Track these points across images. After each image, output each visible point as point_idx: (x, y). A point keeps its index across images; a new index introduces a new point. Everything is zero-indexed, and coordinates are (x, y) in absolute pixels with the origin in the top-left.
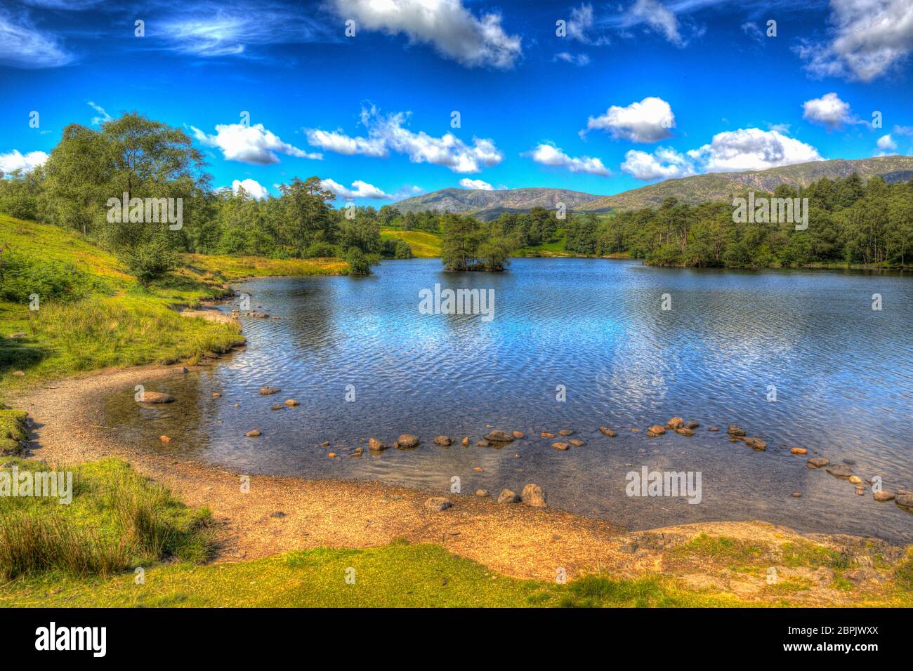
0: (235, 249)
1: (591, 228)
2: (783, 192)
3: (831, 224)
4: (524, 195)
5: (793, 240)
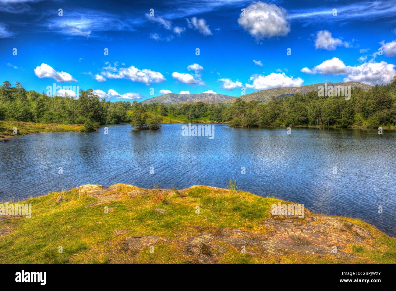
0: (48, 120)
1: (220, 111)
3: (305, 109)
4: (202, 96)
5: (290, 116)
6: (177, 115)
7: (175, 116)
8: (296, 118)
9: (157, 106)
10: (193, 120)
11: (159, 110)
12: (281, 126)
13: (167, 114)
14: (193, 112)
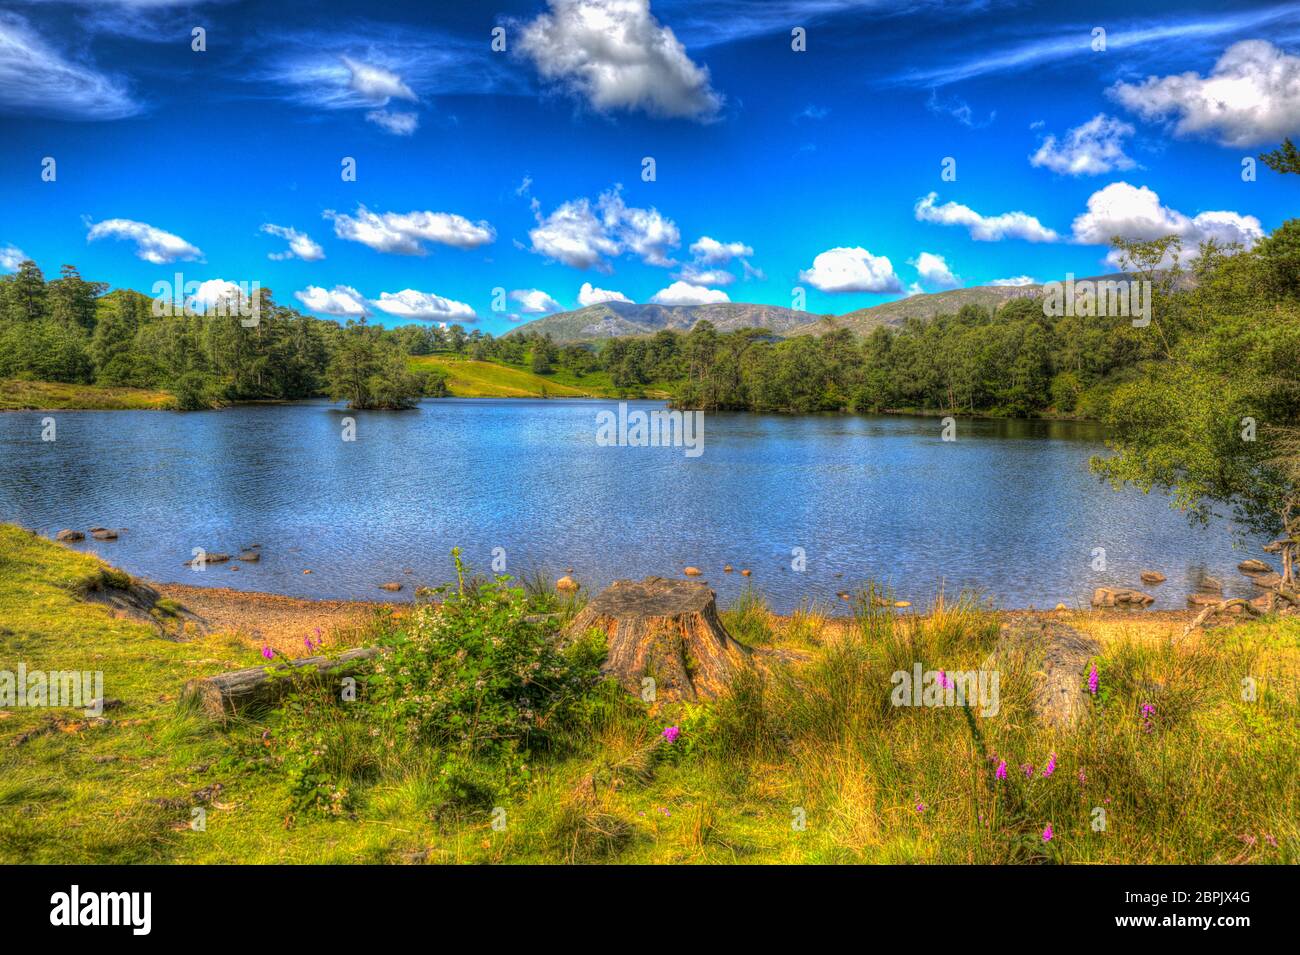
2: (966, 315)
5: (871, 378)
6: (588, 371)
7: (579, 376)
8: (891, 386)
9: (529, 342)
10: (630, 390)
11: (529, 357)
12: (842, 409)
13: (553, 367)
14: (633, 363)
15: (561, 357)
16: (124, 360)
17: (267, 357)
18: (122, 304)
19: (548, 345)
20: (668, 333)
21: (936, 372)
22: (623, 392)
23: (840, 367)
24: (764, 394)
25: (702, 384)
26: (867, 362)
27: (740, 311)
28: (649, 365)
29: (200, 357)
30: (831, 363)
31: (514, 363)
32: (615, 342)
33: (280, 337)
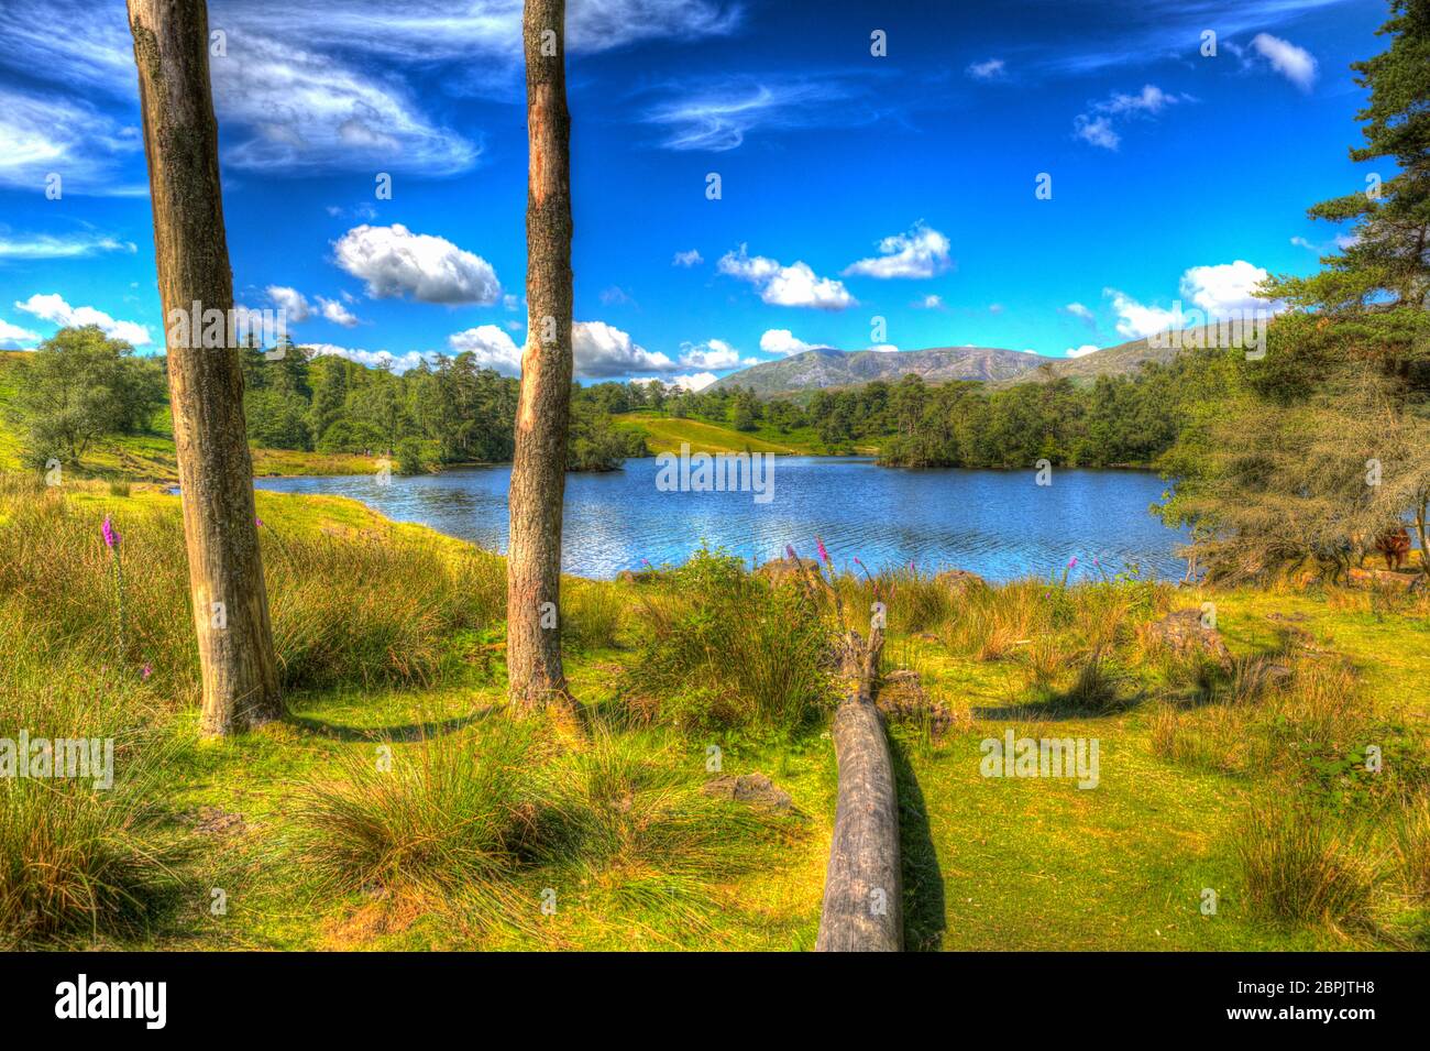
4: (937, 357)
5: (1094, 430)
6: (794, 427)
7: (785, 432)
8: (1115, 438)
9: (732, 396)
10: (839, 446)
11: (732, 413)
12: (1062, 463)
13: (757, 423)
14: (842, 417)
15: (765, 412)
16: (342, 427)
17: (472, 421)
18: (328, 369)
19: (753, 400)
20: (881, 384)
21: (1163, 424)
22: (830, 449)
23: (1059, 419)
24: (975, 449)
25: (909, 441)
26: (1089, 413)
27: (962, 355)
28: (859, 419)
29: (409, 421)
30: (1050, 415)
31: (716, 419)
32: (822, 395)
33: (485, 400)
